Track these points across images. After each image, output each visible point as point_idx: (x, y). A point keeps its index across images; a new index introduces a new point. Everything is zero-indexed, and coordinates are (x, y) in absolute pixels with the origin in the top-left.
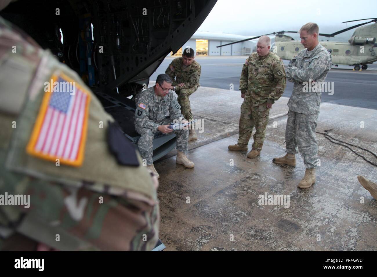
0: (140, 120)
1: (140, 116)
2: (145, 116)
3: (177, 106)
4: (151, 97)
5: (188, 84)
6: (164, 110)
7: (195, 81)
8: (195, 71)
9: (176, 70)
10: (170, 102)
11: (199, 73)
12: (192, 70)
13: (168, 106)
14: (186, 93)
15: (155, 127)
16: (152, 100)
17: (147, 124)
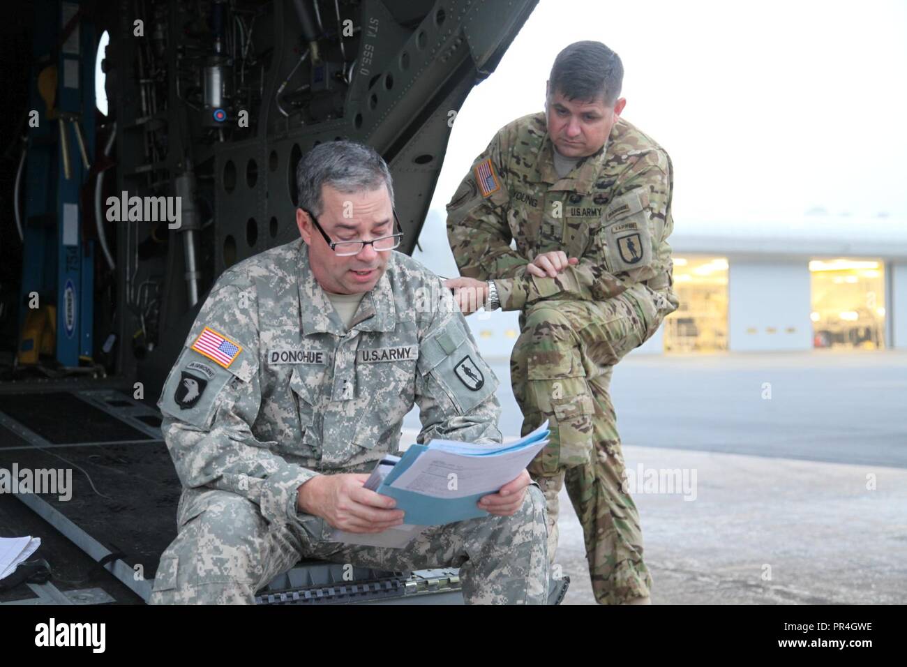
0: (191, 437)
1: (186, 414)
2: (225, 414)
3: (467, 371)
4: (287, 292)
5: (587, 272)
6: (372, 395)
7: (631, 246)
8: (630, 188)
9: (514, 194)
10: (420, 340)
11: (657, 197)
12: (611, 184)
13: (406, 369)
14: (568, 324)
15: (286, 481)
16: (290, 316)
17: (230, 461)
